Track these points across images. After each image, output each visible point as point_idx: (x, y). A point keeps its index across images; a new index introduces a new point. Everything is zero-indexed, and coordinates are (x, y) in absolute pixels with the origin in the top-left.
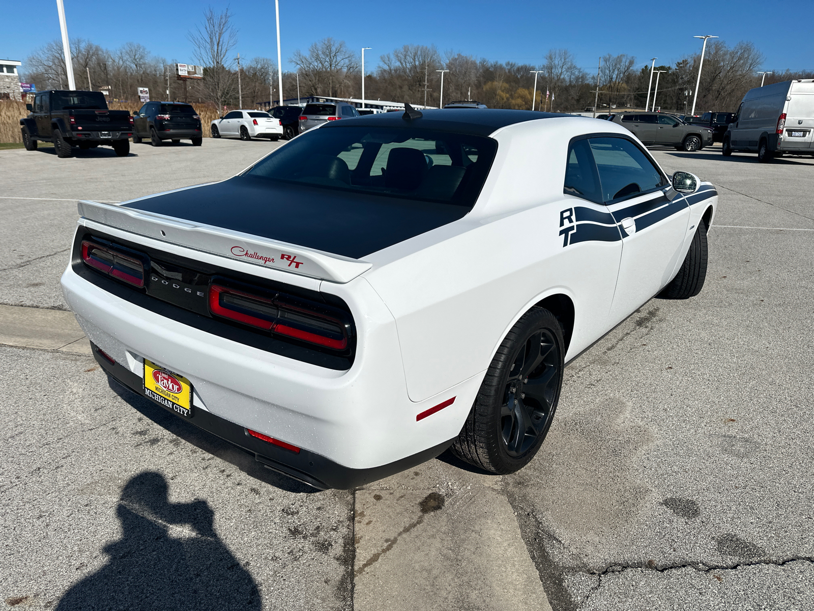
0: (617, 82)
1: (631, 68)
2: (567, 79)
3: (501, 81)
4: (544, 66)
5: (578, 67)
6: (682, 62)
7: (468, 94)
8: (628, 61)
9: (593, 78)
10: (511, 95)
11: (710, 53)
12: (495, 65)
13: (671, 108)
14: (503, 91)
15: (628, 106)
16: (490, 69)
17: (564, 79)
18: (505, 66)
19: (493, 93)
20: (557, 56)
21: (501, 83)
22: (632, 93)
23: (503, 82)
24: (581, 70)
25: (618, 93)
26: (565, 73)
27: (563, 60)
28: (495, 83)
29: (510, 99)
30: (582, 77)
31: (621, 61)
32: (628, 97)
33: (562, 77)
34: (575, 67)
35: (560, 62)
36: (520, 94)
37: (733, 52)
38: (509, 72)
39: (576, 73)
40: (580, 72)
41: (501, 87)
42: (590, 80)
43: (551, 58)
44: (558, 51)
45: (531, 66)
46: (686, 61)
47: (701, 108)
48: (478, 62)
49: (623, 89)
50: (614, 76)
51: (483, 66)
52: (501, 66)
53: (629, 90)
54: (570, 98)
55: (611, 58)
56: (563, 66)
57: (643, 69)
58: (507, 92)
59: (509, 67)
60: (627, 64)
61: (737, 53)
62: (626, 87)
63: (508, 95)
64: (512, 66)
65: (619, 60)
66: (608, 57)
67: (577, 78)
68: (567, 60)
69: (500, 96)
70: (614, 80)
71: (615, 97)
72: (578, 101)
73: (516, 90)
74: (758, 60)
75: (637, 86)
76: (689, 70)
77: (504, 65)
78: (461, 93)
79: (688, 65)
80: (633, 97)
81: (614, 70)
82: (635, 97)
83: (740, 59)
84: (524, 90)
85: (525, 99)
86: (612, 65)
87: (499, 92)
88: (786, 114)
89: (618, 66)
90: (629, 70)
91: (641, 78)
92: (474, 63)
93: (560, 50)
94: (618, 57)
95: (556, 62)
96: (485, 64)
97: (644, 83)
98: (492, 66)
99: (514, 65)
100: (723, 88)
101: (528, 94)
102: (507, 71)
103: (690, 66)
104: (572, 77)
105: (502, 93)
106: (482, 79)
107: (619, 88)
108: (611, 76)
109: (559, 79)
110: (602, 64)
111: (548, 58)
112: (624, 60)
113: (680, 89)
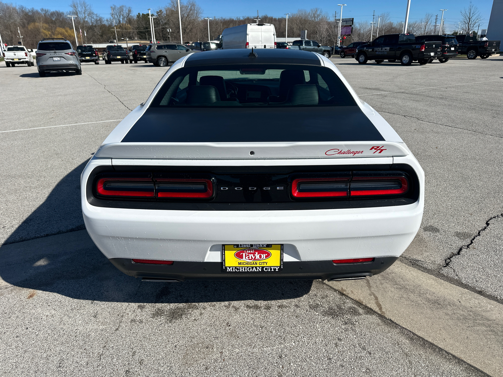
0: (124, 24)
1: (130, 15)
2: (89, 21)
3: (42, 22)
4: (70, 12)
5: (95, 13)
6: (159, 11)
7: (18, 32)
8: (127, 10)
9: (107, 20)
10: (52, 32)
11: (174, 7)
12: (32, 11)
13: (160, 40)
14: (45, 30)
15: (136, 39)
16: (29, 14)
17: (87, 21)
18: (41, 12)
19: (37, 31)
20: (79, 6)
21: (42, 24)
22: (135, 31)
23: (43, 23)
24: (98, 15)
25: (126, 31)
26: (87, 17)
27: (84, 8)
28: (37, 24)
29: (53, 35)
30: (100, 20)
31: (122, 10)
32: (133, 33)
33: (86, 19)
34: (92, 13)
35: (82, 9)
36: (59, 32)
37: (187, 6)
38: (45, 16)
39: (95, 17)
40: (97, 16)
41: (43, 26)
42: (105, 22)
43: (74, 6)
44: (78, 2)
45: (61, 11)
46: (161, 11)
47: (178, 39)
48: (17, 8)
49: (128, 28)
50: (121, 20)
51: (23, 11)
52: (37, 12)
53: (133, 29)
54: (96, 34)
55: (116, 8)
56: (85, 12)
57: (137, 15)
58: (49, 31)
59: (44, 12)
60: (127, 12)
61: (189, 6)
62: (130, 26)
63: (50, 33)
64: (46, 11)
65: (121, 9)
66: (114, 7)
67: (97, 21)
68: (87, 8)
69: (44, 33)
70: (122, 22)
71: (125, 33)
72: (102, 36)
73: (55, 29)
74: (200, 11)
75: (136, 26)
76: (164, 16)
77: (39, 11)
78: (11, 31)
79: (163, 13)
80: (136, 33)
81: (120, 16)
82: (137, 33)
83: (191, 10)
84: (61, 29)
85: (64, 35)
86: (118, 12)
87: (42, 30)
88: (248, 43)
89: (122, 13)
90: (129, 16)
91: (138, 21)
92: (14, 9)
93: (80, 1)
94: (120, 7)
95: (80, 10)
96: (23, 9)
97: (141, 24)
98: (30, 11)
99: (48, 11)
100: (186, 28)
101: (65, 32)
102: (43, 15)
103: (164, 14)
104: (92, 19)
105: (45, 31)
106: (25, 21)
107: (126, 27)
108: (119, 20)
109: (84, 21)
110: (111, 12)
111: (73, 6)
112: (124, 9)
113: (162, 28)
